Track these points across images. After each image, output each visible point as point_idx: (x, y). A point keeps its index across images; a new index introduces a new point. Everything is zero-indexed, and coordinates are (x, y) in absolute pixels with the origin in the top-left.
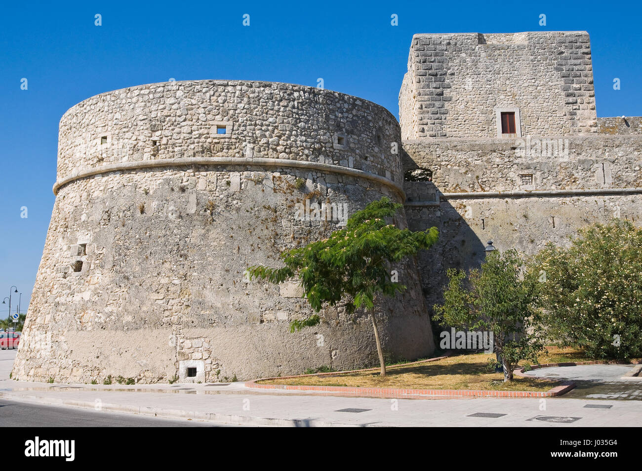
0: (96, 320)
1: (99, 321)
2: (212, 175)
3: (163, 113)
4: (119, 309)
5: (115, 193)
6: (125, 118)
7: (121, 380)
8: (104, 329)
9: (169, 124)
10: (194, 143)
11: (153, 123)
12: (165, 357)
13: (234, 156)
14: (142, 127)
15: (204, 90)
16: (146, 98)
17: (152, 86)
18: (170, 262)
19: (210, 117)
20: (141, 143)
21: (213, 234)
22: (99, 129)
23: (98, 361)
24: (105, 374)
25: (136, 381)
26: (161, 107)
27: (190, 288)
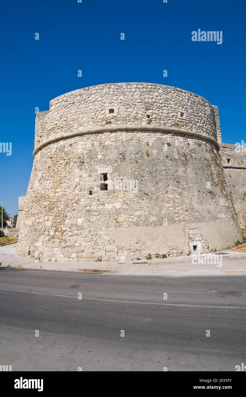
0: (130, 220)
1: (133, 221)
2: (181, 139)
3: (153, 100)
4: (145, 213)
5: (125, 143)
6: (127, 100)
7: (157, 256)
8: (138, 225)
9: (156, 107)
10: (170, 120)
11: (147, 105)
12: (182, 241)
13: (188, 130)
14: (140, 107)
15: (173, 92)
16: (141, 90)
17: (145, 84)
18: (172, 185)
19: (177, 107)
20: (139, 116)
21: (189, 170)
22: (107, 105)
23: (138, 245)
24: (146, 253)
25: (167, 256)
26: (151, 97)
27: (186, 200)
